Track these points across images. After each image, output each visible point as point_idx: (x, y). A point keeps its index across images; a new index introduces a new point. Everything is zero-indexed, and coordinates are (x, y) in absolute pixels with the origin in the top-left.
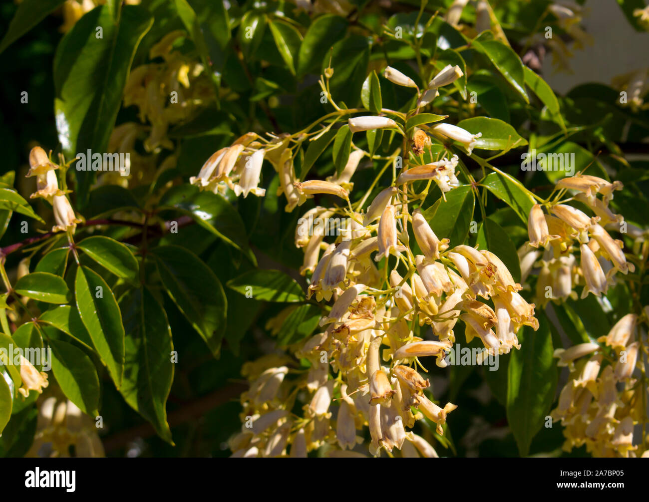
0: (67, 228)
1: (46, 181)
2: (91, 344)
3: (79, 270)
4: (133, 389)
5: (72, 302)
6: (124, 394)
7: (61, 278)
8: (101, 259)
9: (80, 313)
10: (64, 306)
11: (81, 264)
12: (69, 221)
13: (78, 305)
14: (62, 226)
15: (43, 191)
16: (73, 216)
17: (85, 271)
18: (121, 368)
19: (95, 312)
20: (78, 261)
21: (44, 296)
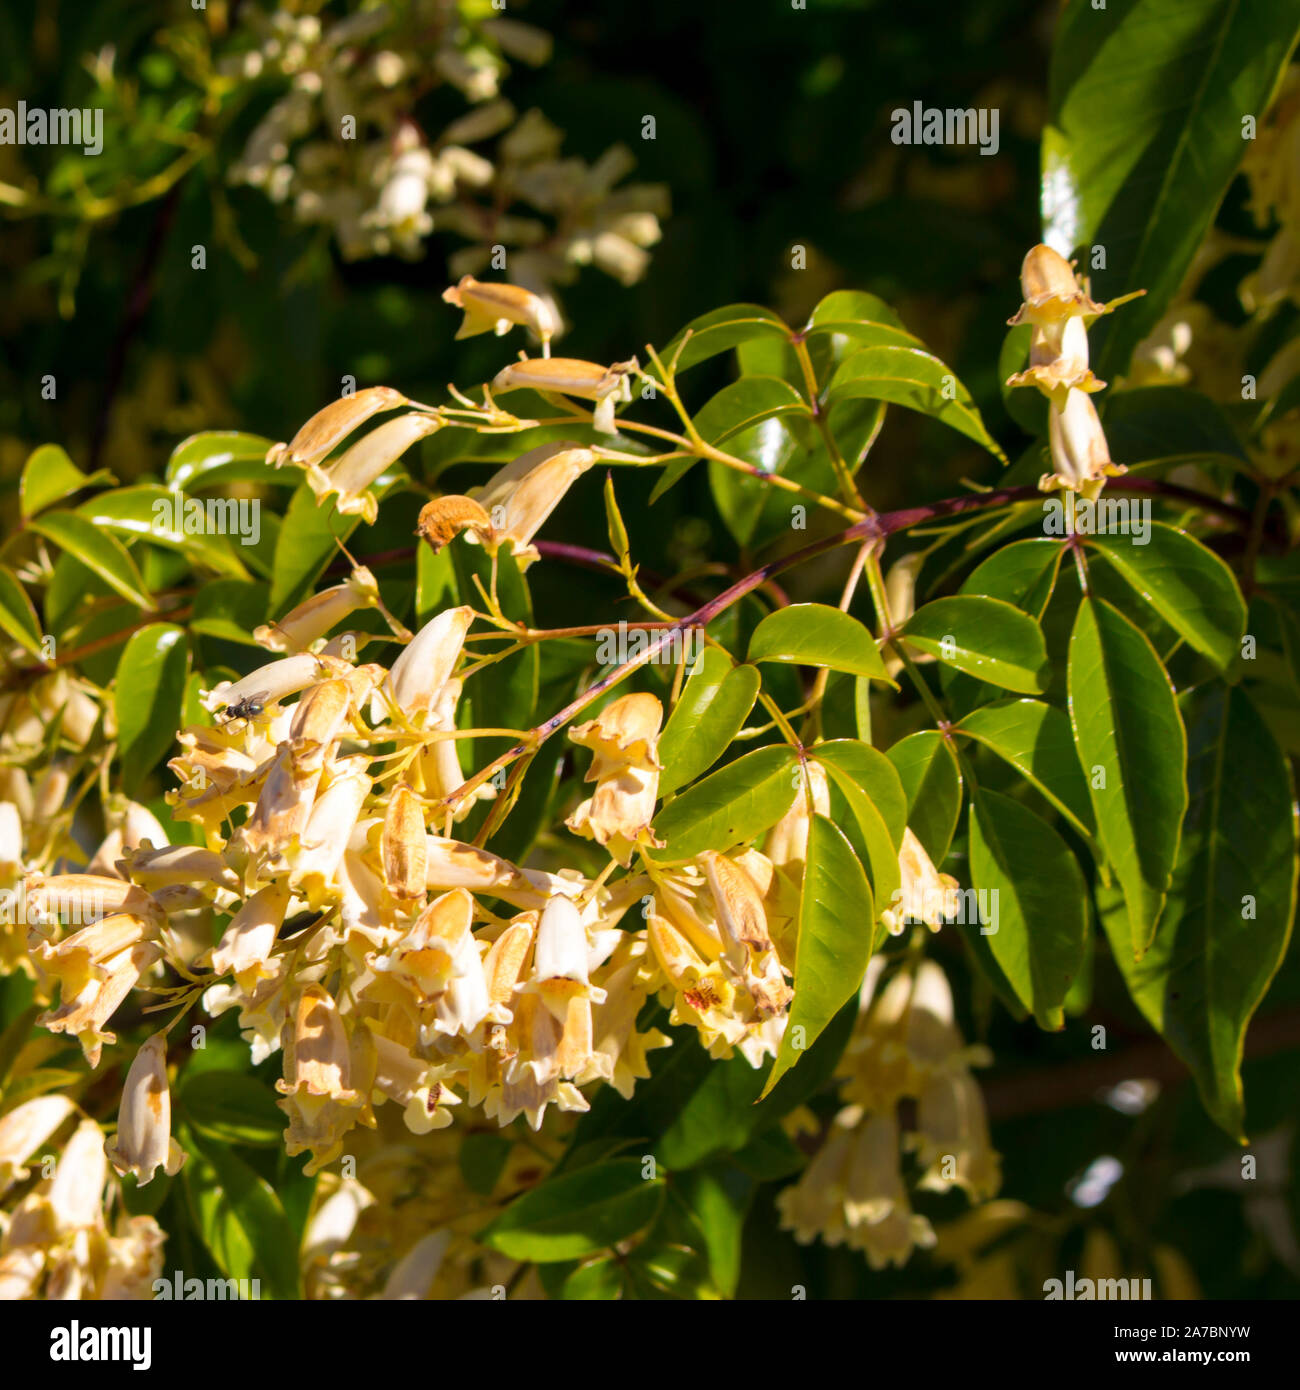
0: (1081, 484)
1: (1058, 343)
2: (1090, 822)
3: (1085, 610)
4: (1159, 970)
5: (1054, 693)
6: (1133, 982)
7: (1035, 622)
8: (1148, 587)
9: (1074, 728)
10: (1032, 701)
11: (1090, 593)
12: (1092, 465)
13: (1070, 705)
14: (1068, 478)
15: (1046, 369)
16: (1102, 454)
17: (1100, 614)
18: (1157, 901)
19: (1112, 732)
20: (1084, 584)
21: (980, 663)
